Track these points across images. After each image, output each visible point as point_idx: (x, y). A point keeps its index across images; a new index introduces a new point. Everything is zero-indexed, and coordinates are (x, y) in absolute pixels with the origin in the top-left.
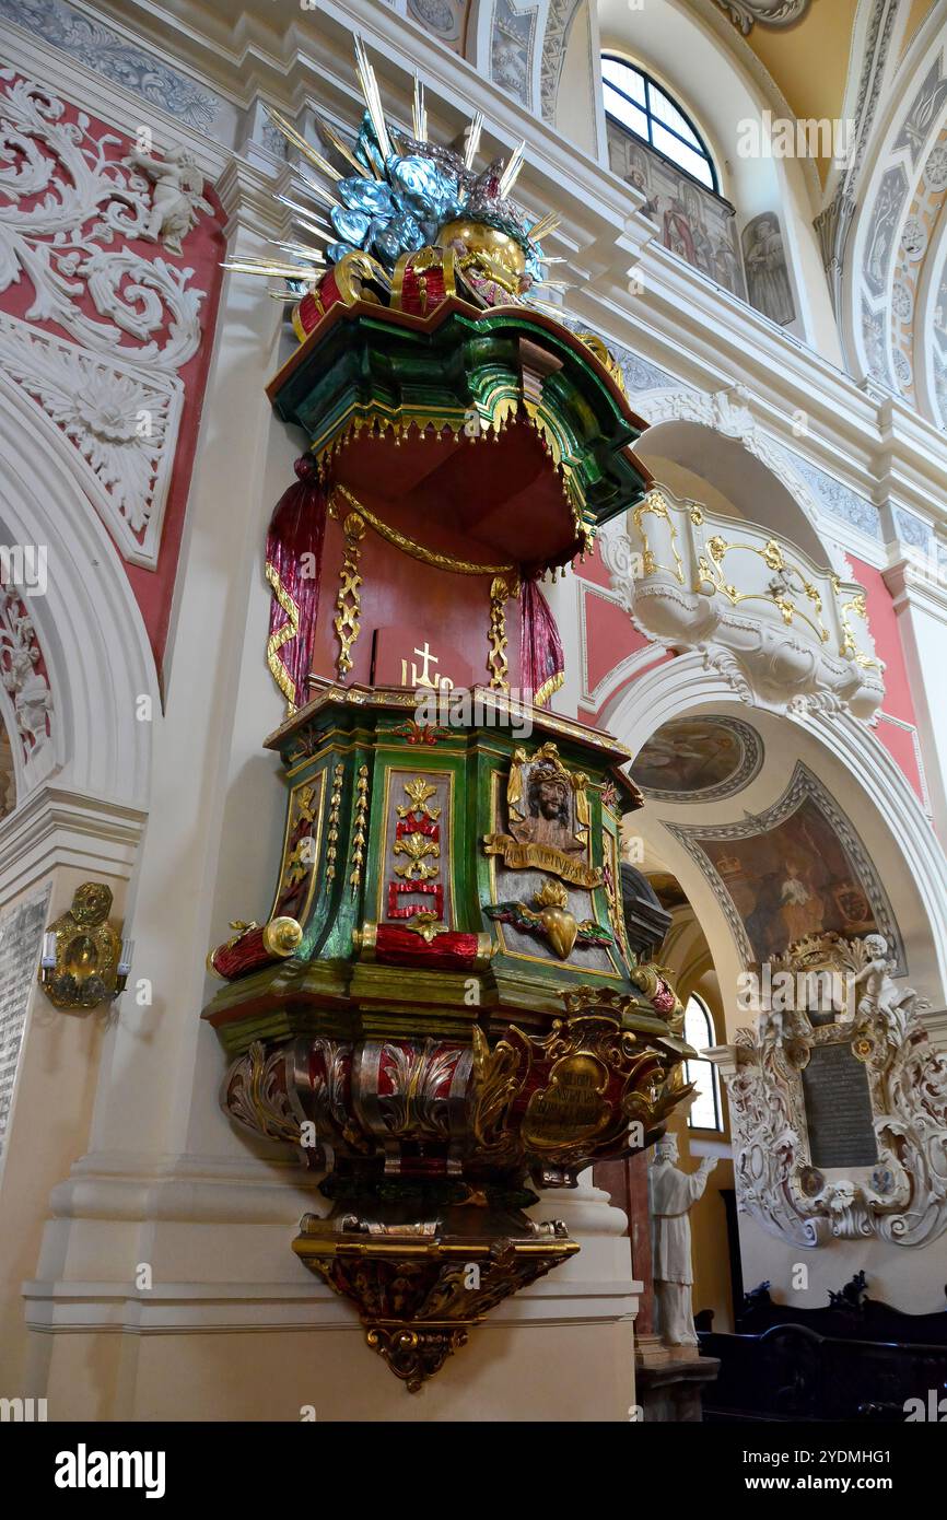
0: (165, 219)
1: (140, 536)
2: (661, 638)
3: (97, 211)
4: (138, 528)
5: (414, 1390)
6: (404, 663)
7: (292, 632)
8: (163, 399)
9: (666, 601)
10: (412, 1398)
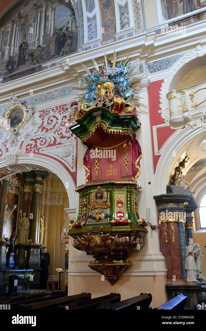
0: (69, 115)
1: (72, 168)
2: (179, 127)
3: (62, 121)
4: (72, 167)
5: (112, 285)
6: (107, 170)
7: (88, 174)
8: (73, 145)
9: (173, 121)
10: (112, 286)
